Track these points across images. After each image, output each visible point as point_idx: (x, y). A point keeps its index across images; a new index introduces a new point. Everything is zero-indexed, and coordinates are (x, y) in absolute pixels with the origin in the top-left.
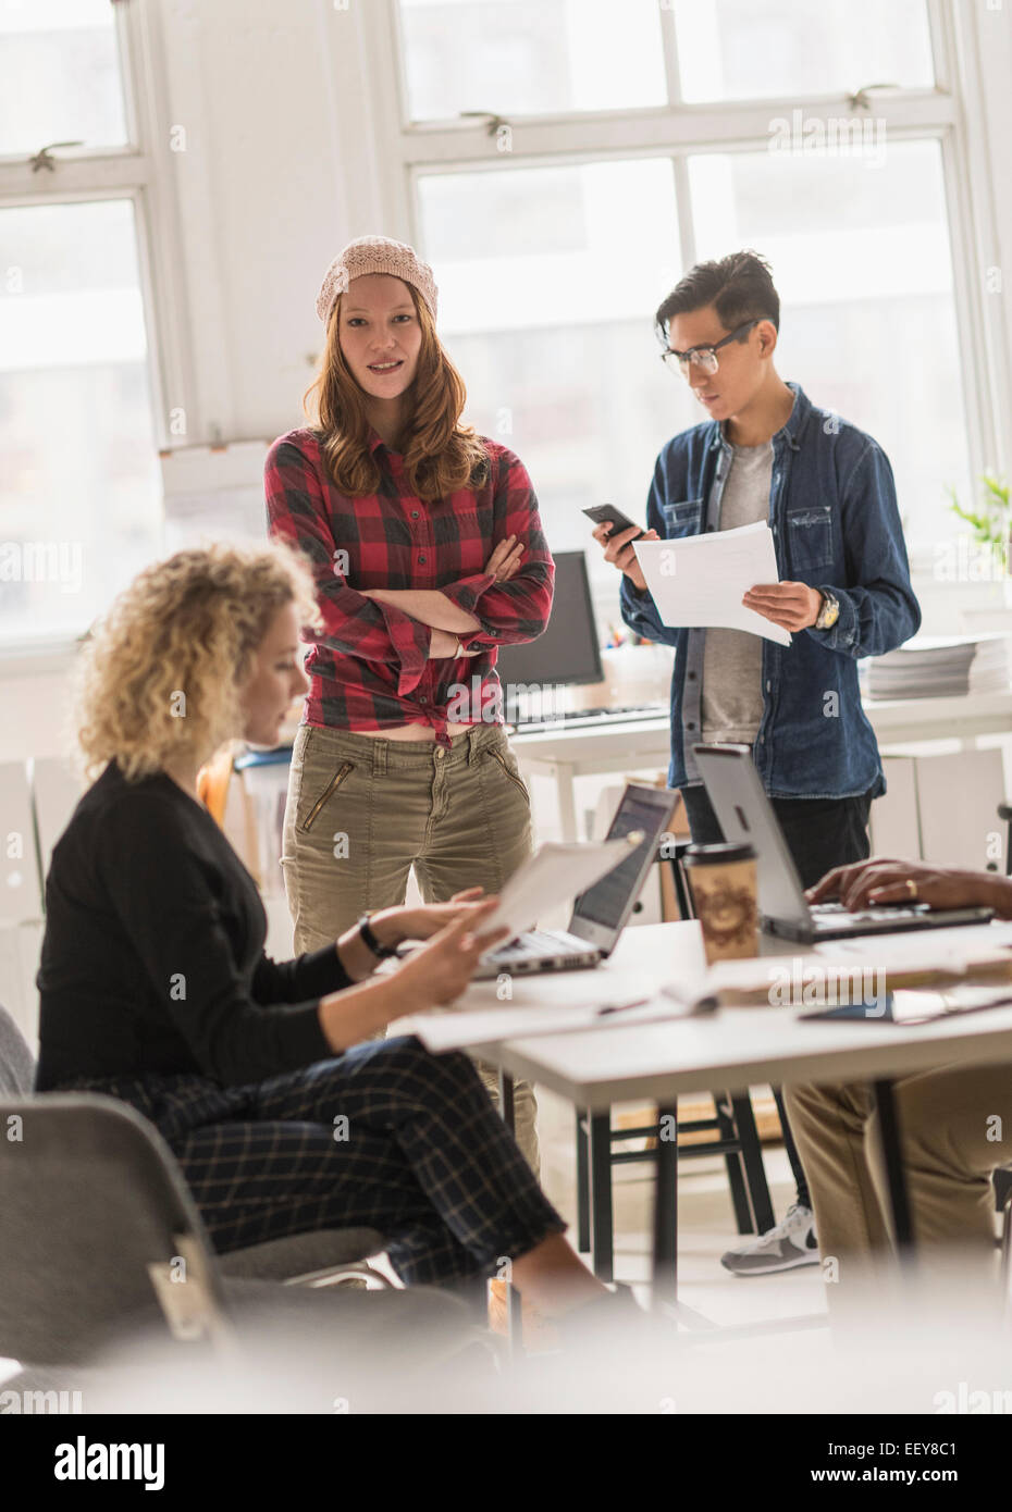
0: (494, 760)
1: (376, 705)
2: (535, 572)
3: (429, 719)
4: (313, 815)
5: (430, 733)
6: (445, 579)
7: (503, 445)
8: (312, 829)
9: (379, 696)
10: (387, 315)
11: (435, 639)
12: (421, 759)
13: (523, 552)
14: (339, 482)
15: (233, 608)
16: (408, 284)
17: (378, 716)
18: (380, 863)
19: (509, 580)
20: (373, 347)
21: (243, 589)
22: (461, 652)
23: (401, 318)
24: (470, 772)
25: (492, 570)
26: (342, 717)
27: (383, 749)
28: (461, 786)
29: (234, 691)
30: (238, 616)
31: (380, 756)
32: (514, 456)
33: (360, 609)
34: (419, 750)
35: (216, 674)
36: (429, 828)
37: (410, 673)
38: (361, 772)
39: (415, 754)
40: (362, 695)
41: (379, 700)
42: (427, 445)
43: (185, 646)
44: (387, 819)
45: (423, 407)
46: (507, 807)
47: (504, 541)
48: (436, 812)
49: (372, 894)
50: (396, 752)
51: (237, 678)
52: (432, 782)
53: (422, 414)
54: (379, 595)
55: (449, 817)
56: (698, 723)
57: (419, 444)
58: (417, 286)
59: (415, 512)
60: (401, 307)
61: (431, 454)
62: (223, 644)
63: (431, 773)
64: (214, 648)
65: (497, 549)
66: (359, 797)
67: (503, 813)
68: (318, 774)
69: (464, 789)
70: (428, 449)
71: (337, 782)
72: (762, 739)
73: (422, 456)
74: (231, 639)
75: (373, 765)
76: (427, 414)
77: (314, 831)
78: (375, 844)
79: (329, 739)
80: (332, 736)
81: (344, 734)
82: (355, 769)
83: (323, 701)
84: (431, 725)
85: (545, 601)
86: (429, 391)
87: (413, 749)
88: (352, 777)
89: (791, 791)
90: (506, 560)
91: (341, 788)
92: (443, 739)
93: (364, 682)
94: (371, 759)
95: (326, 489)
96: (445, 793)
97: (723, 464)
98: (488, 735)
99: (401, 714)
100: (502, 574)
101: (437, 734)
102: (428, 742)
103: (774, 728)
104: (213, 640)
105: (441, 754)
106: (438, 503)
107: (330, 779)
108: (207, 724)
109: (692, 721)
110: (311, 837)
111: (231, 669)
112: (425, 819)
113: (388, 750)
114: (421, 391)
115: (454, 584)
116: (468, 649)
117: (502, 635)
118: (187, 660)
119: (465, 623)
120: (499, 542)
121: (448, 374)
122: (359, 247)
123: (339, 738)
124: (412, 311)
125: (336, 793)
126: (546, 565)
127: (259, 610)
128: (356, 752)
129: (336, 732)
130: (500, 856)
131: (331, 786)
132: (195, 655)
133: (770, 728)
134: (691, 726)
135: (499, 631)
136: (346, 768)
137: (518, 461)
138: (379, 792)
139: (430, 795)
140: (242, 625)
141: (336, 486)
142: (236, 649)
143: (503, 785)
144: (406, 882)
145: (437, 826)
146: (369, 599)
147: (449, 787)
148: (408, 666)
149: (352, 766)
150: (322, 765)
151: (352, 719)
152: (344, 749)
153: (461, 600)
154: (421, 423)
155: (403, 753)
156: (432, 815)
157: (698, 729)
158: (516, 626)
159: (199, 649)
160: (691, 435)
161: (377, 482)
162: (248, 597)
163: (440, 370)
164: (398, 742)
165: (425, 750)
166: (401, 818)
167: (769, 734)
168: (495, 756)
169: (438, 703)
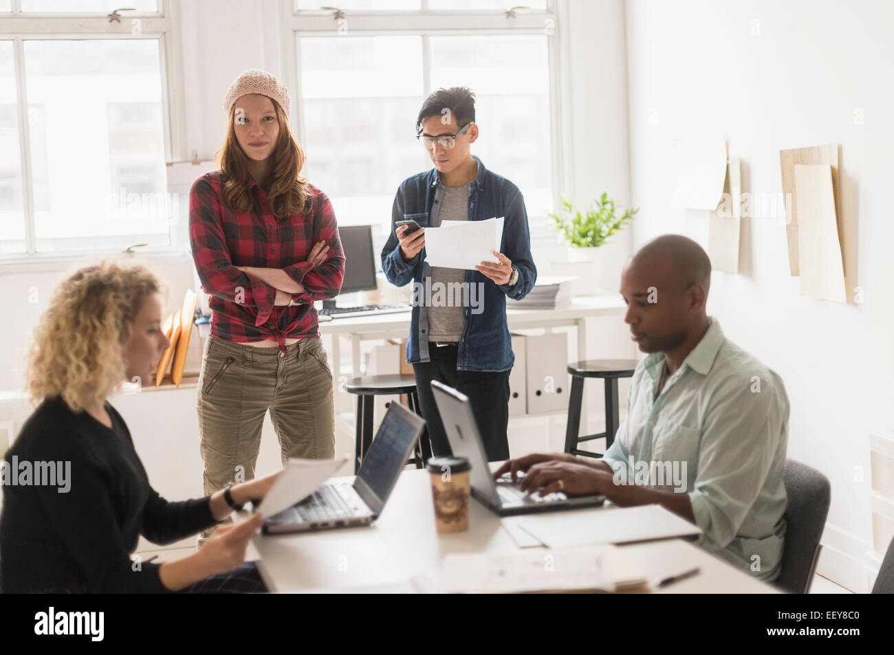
0: (313, 357)
1: (246, 329)
2: (335, 262)
3: (275, 337)
4: (211, 385)
5: (276, 344)
6: (286, 263)
7: (319, 189)
8: (210, 392)
9: (247, 324)
10: (260, 116)
11: (278, 296)
12: (271, 358)
13: (330, 250)
14: (229, 204)
15: (116, 297)
16: (272, 100)
17: (248, 335)
18: (247, 413)
19: (322, 265)
20: (252, 134)
21: (122, 285)
22: (292, 303)
23: (268, 118)
24: (299, 364)
25: (311, 259)
26: (228, 335)
27: (250, 352)
28: (292, 372)
29: (119, 347)
30: (119, 301)
31: (249, 356)
32: (326, 196)
33: (238, 278)
34: (270, 352)
35: (107, 338)
36: (275, 394)
37: (262, 315)
38: (238, 364)
39: (268, 355)
40: (240, 324)
41: (249, 327)
42: (280, 188)
43: (89, 323)
44: (251, 389)
45: (278, 168)
46: (319, 382)
47: (318, 243)
48: (279, 385)
49: (240, 430)
50: (258, 353)
51: (121, 340)
52: (277, 370)
53: (279, 170)
54: (250, 270)
55: (287, 388)
56: (427, 330)
57: (276, 187)
58: (277, 100)
59: (271, 224)
60: (267, 112)
61: (283, 193)
62: (110, 319)
63: (276, 365)
64: (106, 323)
65: (315, 247)
66: (236, 376)
67: (317, 386)
68: (215, 363)
69: (295, 373)
70: (281, 190)
71: (225, 368)
72: (463, 341)
73: (277, 194)
74: (116, 316)
75: (245, 360)
76: (281, 170)
77: (211, 394)
78: (244, 402)
79: (221, 344)
80: (222, 344)
81: (230, 343)
82: (235, 362)
83: (218, 325)
84: (276, 340)
85: (340, 278)
86: (282, 157)
87: (267, 352)
88: (233, 366)
89: (478, 367)
90: (319, 254)
91: (227, 371)
92: (283, 348)
93: (240, 317)
94: (244, 357)
95: (223, 208)
96: (284, 375)
97: (439, 195)
98: (310, 344)
99: (259, 334)
100: (317, 262)
101: (280, 346)
102: (275, 348)
103: (470, 334)
104: (105, 319)
105: (282, 355)
106: (285, 219)
107: (221, 366)
108: (102, 368)
109: (424, 328)
110: (209, 397)
111: (116, 334)
112: (273, 389)
113: (252, 352)
114: (278, 157)
115: (290, 267)
116: (296, 302)
117: (316, 296)
118: (90, 331)
119: (296, 288)
120: (316, 244)
121: (293, 148)
122: (246, 78)
123: (227, 345)
124: (274, 115)
125: (224, 374)
126: (341, 258)
127: (132, 297)
128: (236, 353)
129: (225, 342)
130: (313, 409)
131: (221, 370)
132: (94, 327)
133: (468, 334)
134: (423, 331)
135: (314, 294)
136: (230, 361)
137: (328, 199)
138: (247, 374)
139: (275, 376)
140: (121, 306)
141: (228, 207)
142: (119, 322)
143: (316, 371)
144: (263, 421)
145: (280, 393)
146: (243, 273)
147: (286, 372)
148: (262, 311)
149: (233, 360)
150: (217, 358)
151: (233, 336)
152: (229, 350)
153: (294, 276)
154: (278, 175)
155: (261, 354)
156: (277, 387)
157: (426, 333)
158: (323, 291)
159: (97, 323)
160: (418, 178)
161: (251, 206)
162: (126, 288)
163: (289, 147)
164: (259, 348)
165: (273, 353)
166: (260, 389)
167: (467, 338)
168: (313, 355)
169: (280, 329)
